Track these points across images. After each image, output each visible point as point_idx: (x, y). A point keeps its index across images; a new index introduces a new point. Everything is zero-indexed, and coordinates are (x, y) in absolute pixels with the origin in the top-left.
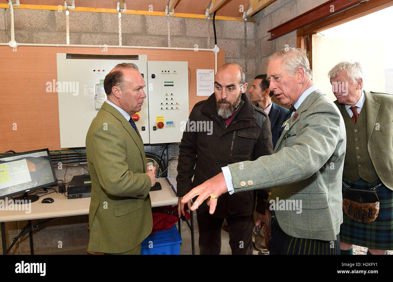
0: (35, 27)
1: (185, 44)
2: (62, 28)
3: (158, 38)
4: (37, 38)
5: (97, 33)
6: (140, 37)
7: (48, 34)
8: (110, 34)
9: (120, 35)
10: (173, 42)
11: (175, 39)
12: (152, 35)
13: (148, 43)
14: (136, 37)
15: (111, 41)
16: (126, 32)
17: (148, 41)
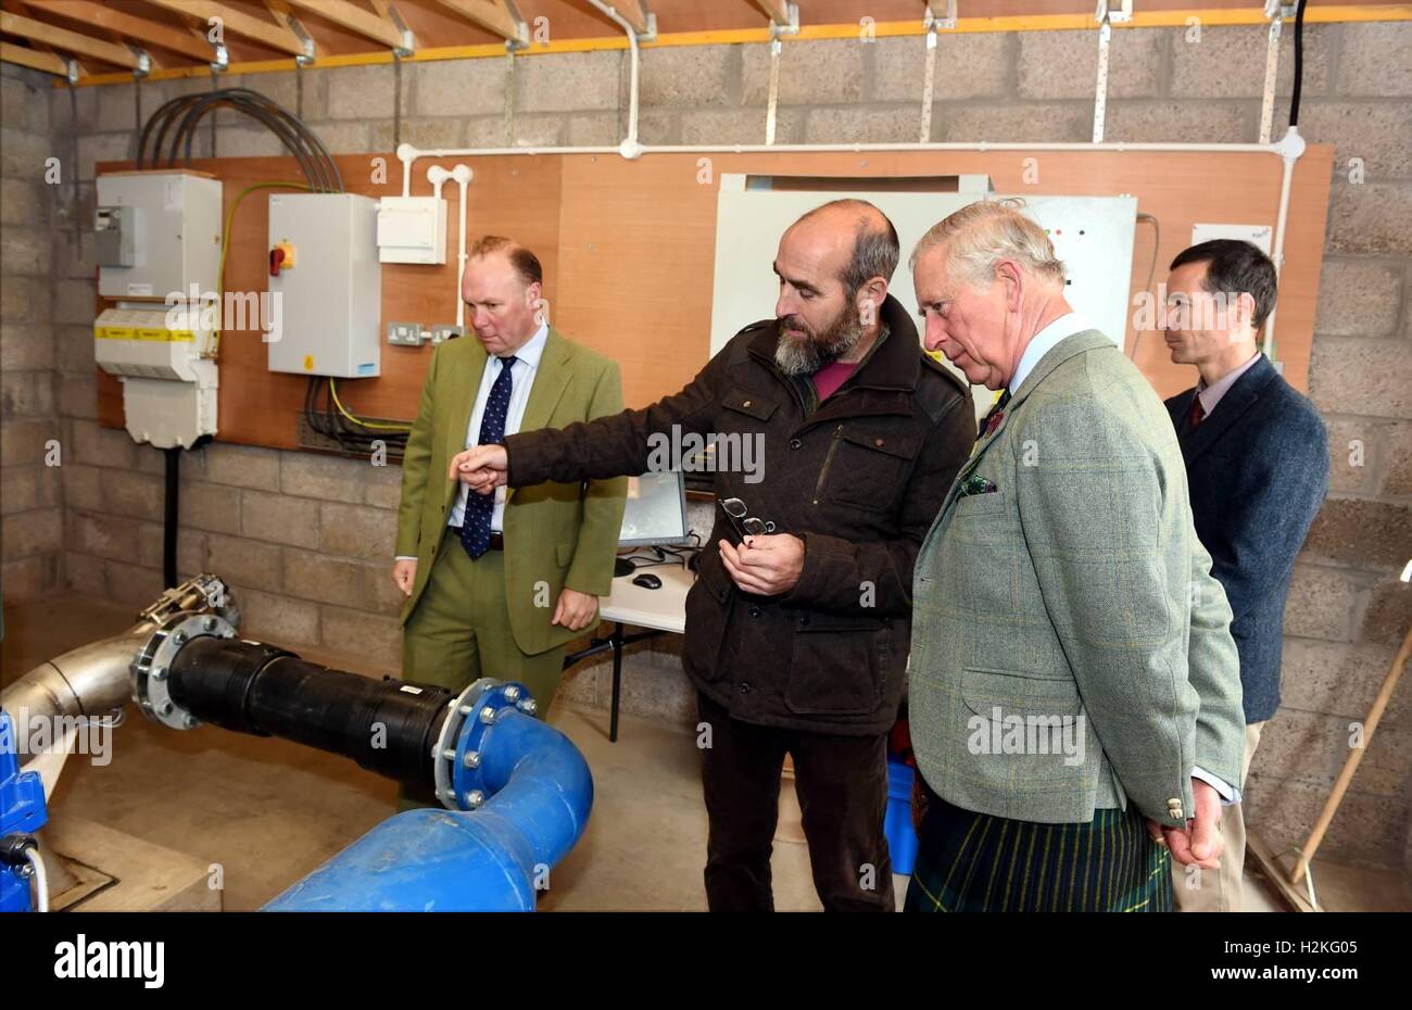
0: (689, 96)
1: (1162, 128)
2: (758, 95)
3: (1060, 112)
4: (692, 128)
5: (856, 105)
6: (995, 111)
7: (718, 116)
8: (893, 105)
9: (927, 106)
10: (1115, 121)
11: (1125, 112)
12: (1036, 102)
13: (1021, 130)
14: (980, 113)
15: (896, 127)
16: (946, 94)
17: (1019, 123)
